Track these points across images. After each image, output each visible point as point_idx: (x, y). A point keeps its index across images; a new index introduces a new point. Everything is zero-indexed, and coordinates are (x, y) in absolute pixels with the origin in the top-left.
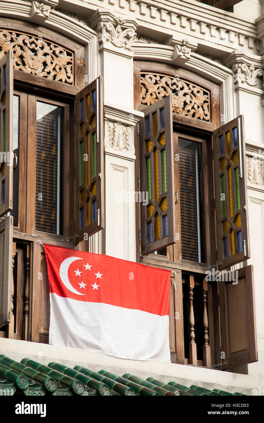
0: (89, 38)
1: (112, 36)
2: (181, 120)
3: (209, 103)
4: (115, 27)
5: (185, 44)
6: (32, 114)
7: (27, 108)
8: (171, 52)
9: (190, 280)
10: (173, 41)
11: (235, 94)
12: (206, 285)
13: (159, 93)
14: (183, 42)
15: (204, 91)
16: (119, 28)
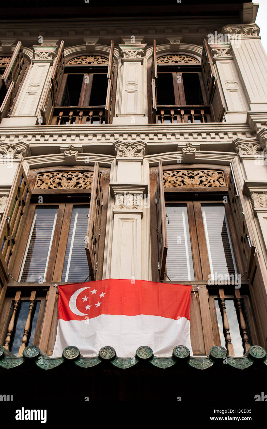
0: (111, 161)
1: (125, 153)
2: (197, 190)
3: (224, 178)
4: (127, 148)
5: (189, 145)
6: (68, 212)
7: (64, 211)
8: (181, 154)
9: (220, 293)
10: (179, 147)
11: (241, 164)
12: (238, 294)
13: (177, 180)
14: (186, 145)
15: (218, 172)
16: (130, 148)
